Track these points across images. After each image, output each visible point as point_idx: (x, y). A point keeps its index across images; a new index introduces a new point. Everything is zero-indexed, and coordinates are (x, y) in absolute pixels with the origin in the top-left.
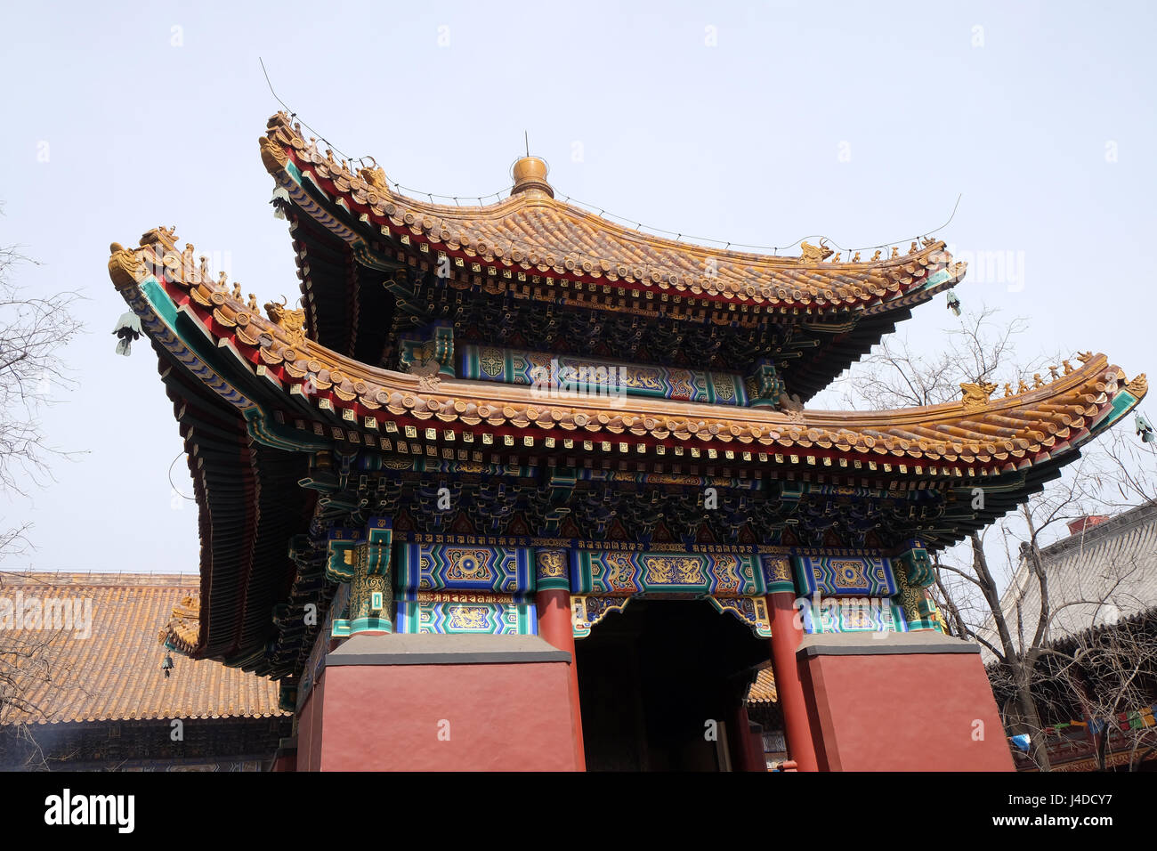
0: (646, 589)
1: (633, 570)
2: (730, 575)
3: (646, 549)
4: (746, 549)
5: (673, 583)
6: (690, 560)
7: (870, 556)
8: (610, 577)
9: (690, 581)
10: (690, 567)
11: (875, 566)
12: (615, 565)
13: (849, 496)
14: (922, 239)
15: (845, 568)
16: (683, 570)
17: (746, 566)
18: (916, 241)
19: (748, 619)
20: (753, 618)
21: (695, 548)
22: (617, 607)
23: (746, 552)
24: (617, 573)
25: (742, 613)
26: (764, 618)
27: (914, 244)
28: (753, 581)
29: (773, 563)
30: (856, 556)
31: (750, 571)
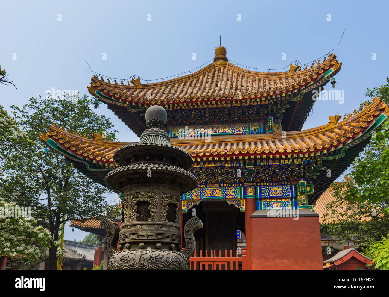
0: (203, 199)
1: (200, 193)
2: (231, 193)
3: (206, 187)
4: (240, 185)
5: (212, 196)
6: (218, 189)
7: (285, 184)
8: (193, 195)
9: (217, 196)
10: (218, 191)
11: (287, 188)
12: (194, 192)
13: (277, 165)
14: (328, 55)
15: (275, 189)
16: (216, 192)
17: (237, 190)
18: (326, 56)
19: (238, 206)
20: (239, 206)
21: (222, 185)
22: (196, 204)
23: (239, 186)
24: (195, 194)
25: (236, 204)
26: (243, 206)
27: (325, 58)
28: (239, 195)
29: (248, 189)
30: (279, 185)
31: (239, 192)
